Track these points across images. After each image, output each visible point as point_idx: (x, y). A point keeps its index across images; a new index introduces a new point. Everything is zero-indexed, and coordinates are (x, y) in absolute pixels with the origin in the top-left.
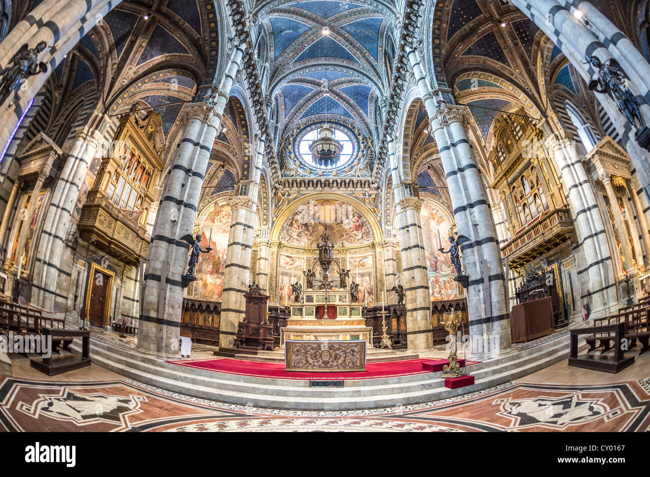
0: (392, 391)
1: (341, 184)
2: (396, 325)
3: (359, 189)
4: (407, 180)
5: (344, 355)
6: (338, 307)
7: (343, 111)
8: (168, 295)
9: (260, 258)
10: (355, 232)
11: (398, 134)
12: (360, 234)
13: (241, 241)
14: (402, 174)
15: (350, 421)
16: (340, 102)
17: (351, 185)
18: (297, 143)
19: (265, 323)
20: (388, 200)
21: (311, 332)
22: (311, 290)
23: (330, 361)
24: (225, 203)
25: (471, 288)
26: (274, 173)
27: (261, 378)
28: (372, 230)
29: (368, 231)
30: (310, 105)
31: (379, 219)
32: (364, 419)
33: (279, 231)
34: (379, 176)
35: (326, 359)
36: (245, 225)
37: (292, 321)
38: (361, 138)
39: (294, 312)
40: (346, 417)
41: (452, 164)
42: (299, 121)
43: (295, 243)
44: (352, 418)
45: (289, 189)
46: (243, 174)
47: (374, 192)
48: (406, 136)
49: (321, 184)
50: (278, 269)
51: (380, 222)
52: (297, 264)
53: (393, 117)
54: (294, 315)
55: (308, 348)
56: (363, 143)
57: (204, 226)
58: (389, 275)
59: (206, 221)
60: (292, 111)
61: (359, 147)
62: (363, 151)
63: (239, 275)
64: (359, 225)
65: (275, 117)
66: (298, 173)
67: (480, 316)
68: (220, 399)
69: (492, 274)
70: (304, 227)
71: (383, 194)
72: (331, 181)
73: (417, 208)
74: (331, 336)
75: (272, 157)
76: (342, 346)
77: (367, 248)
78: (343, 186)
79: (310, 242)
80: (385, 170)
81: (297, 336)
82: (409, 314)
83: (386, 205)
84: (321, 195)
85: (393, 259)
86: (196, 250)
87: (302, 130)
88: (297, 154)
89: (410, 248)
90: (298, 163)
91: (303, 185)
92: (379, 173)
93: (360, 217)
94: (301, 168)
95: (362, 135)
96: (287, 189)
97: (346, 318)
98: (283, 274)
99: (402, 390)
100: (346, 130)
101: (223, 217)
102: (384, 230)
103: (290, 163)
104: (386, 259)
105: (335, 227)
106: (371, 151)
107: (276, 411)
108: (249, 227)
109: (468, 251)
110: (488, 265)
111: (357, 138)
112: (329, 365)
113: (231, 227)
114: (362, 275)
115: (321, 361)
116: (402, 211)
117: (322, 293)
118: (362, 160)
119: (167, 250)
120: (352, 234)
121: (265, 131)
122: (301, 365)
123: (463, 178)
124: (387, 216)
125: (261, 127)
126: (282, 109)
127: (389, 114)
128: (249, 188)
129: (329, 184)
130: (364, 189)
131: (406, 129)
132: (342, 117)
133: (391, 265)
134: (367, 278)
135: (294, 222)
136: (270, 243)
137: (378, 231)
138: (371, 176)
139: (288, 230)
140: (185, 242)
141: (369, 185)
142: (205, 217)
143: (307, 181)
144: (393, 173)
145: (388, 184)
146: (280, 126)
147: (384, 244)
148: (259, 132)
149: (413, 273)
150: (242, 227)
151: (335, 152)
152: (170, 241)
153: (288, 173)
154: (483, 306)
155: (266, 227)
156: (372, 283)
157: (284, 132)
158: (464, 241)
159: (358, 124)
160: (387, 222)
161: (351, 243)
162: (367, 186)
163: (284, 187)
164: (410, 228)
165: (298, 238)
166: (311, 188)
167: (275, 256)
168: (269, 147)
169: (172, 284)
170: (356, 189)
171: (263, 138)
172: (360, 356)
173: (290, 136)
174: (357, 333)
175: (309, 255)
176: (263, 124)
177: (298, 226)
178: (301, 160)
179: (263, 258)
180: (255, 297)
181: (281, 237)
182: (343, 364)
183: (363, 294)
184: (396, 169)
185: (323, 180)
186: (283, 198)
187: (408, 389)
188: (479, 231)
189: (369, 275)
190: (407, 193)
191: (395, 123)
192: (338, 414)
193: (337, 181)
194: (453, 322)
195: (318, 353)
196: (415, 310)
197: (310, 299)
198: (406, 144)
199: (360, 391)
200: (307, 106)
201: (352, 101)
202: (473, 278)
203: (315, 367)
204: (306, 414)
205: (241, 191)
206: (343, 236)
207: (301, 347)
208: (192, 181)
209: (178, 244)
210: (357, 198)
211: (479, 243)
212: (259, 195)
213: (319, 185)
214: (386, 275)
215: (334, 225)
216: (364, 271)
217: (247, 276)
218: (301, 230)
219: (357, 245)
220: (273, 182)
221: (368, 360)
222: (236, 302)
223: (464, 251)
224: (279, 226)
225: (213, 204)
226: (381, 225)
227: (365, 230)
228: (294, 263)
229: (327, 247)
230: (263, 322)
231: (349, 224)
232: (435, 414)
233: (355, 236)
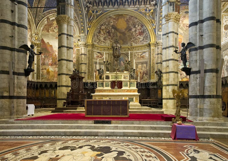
0: (134, 128)
3: (143, 6)
6: (123, 82)
8: (16, 81)
9: (81, 54)
10: (139, 36)
12: (142, 38)
15: (106, 141)
19: (82, 92)
22: (108, 72)
25: (192, 76)
28: (149, 35)
29: (147, 35)
31: (154, 27)
32: (114, 140)
33: (92, 37)
36: (68, 35)
37: (98, 90)
39: (99, 85)
40: (106, 139)
43: (102, 44)
44: (109, 140)
45: (96, 7)
47: (153, 8)
49: (118, 3)
50: (93, 60)
51: (155, 29)
54: (99, 87)
58: (158, 63)
59: (42, 31)
63: (67, 65)
64: (142, 31)
67: (196, 93)
70: (107, 34)
71: (158, 9)
73: (177, 20)
74: (118, 98)
77: (145, 47)
79: (111, 43)
82: (164, 88)
84: (117, 11)
85: (160, 54)
86: (32, 54)
89: (168, 48)
91: (106, 5)
93: (142, 26)
97: (127, 88)
98: (96, 63)
101: (55, 28)
102: (157, 35)
105: (127, 33)
108: (70, 36)
109: (193, 53)
110: (205, 63)
113: (59, 36)
114: (142, 63)
116: (165, 23)
117: (114, 74)
120: (137, 37)
124: (160, 25)
128: (67, 9)
129: (123, 3)
130: (146, 6)
133: (160, 57)
134: (145, 65)
135: (101, 31)
136: (87, 44)
137: (153, 36)
139: (98, 36)
142: (42, 28)
143: (108, 2)
147: (156, 44)
149: (169, 63)
150: (66, 36)
152: (12, 50)
154: (198, 87)
155: (84, 34)
156: (148, 68)
158: (191, 46)
160: (159, 29)
161: (136, 43)
162: (148, 3)
163: (93, 6)
164: (170, 35)
165: (104, 41)
166: (110, 6)
167: (91, 52)
169: (18, 75)
170: (141, 6)
174: (132, 97)
175: (111, 52)
177: (104, 33)
179: (83, 54)
180: (76, 77)
181: (93, 40)
186: (93, 14)
187: (143, 128)
188: (204, 39)
189: (146, 63)
190: (171, 9)
196: (168, 85)
197: (108, 77)
202: (194, 69)
204: (88, 137)
206: (131, 39)
208: (19, 9)
210: (141, 13)
211: (201, 48)
215: (126, 32)
216: (143, 61)
217: (71, 66)
218: (105, 36)
219: (140, 44)
220: (85, 2)
221: (130, 112)
222: (66, 81)
223: (190, 53)
224: (91, 33)
225: (46, 19)
226: (155, 32)
227: (145, 35)
228: (102, 57)
229: (117, 48)
230: (81, 91)
231: (136, 31)
232: (149, 143)
233: (139, 39)
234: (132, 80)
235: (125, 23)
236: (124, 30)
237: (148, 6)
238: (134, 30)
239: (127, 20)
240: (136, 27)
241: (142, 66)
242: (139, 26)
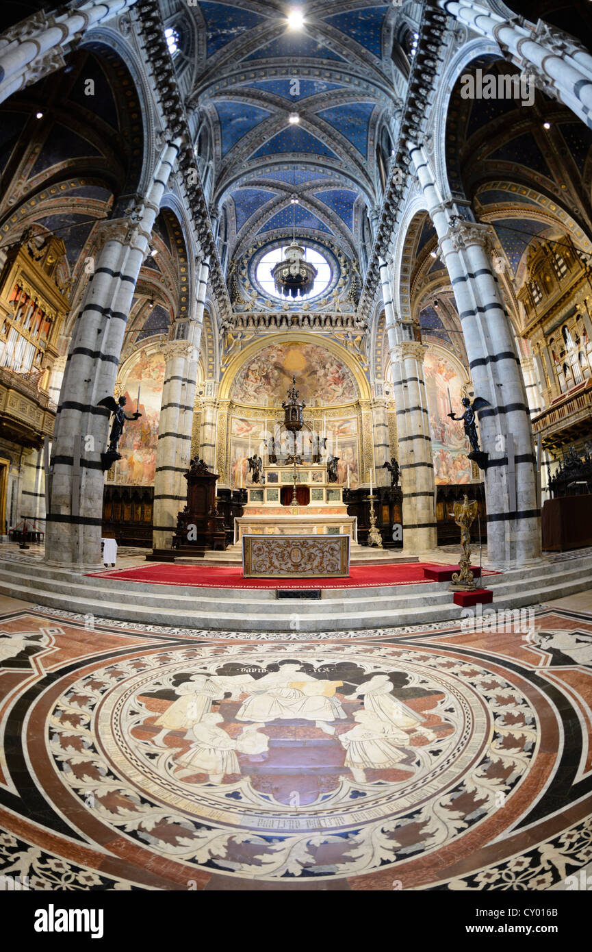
0: (385, 606)
1: (314, 321)
2: (388, 516)
3: (339, 328)
4: (406, 318)
5: (321, 555)
6: (311, 489)
7: (317, 224)
8: (83, 483)
9: (205, 424)
10: (333, 386)
11: (394, 257)
12: (339, 390)
13: (179, 402)
14: (399, 309)
15: (330, 646)
16: (314, 212)
17: (328, 322)
18: (253, 267)
19: (214, 513)
20: (379, 345)
21: (276, 523)
22: (274, 465)
23: (302, 563)
24: (154, 351)
25: (491, 470)
26: (223, 308)
27: (211, 590)
28: (357, 385)
29: (350, 385)
30: (272, 215)
31: (366, 369)
32: (348, 643)
33: (229, 386)
34: (367, 311)
35: (296, 560)
36: (184, 380)
37: (249, 508)
38: (342, 260)
39: (252, 497)
40: (325, 641)
41: (468, 301)
42: (256, 237)
43: (252, 402)
44: (332, 642)
45: (243, 329)
46: (180, 310)
47: (360, 333)
48: (405, 260)
49: (287, 321)
50: (229, 437)
51: (367, 373)
52: (254, 429)
53: (388, 233)
54: (252, 500)
55: (273, 545)
56: (345, 266)
57: (127, 384)
58: (379, 446)
59: (129, 376)
60: (247, 223)
61: (340, 271)
62: (345, 277)
63: (178, 447)
64: (339, 377)
65: (223, 235)
66: (255, 307)
67: (502, 509)
68: (159, 621)
69: (520, 453)
70: (263, 380)
71: (372, 336)
72: (301, 317)
73: (419, 357)
74: (302, 529)
75: (219, 286)
76: (318, 543)
77: (349, 408)
78: (317, 323)
79: (272, 399)
80: (375, 304)
81: (256, 529)
82: (405, 500)
83: (376, 350)
84: (288, 336)
85: (384, 425)
86: (120, 417)
87: (260, 249)
88: (254, 281)
89: (408, 410)
90: (254, 293)
91: (262, 323)
92: (367, 308)
93: (340, 366)
94: (259, 299)
95: (343, 256)
96: (240, 328)
97: (322, 504)
98: (237, 444)
99: (397, 605)
100: (321, 249)
101: (153, 370)
102: (373, 385)
103: (244, 294)
104: (375, 424)
105: (307, 380)
106: (356, 278)
107: (233, 634)
108: (190, 382)
109: (488, 419)
110: (515, 441)
111: (337, 260)
112: (300, 569)
113: (165, 383)
114: (343, 445)
115: (290, 563)
116: (398, 360)
117: (289, 469)
118: (343, 290)
119: (80, 422)
120: (329, 389)
121: (210, 253)
122: (264, 569)
123: (484, 321)
124: (377, 366)
125: (204, 247)
126: (232, 221)
127: (382, 230)
128: (188, 329)
129: (298, 321)
130: (347, 329)
131: (405, 250)
132: (316, 232)
133: (382, 432)
134: (350, 449)
135: (250, 373)
136: (217, 402)
137: (365, 387)
138: (356, 311)
139: (242, 384)
140: (104, 407)
141: (353, 323)
142: (129, 371)
143: (267, 318)
144: (387, 308)
145: (379, 323)
146: (230, 245)
147: (373, 404)
148: (201, 254)
149: (413, 445)
150: (180, 382)
151: (306, 278)
152: (84, 408)
153: (241, 307)
154: (506, 495)
155: (212, 381)
156: (356, 457)
157: (235, 252)
158: (483, 406)
159: (338, 241)
160: (377, 374)
161: (328, 401)
162: (350, 324)
163: (236, 326)
164: (409, 384)
165: (256, 395)
166: (273, 326)
167: (225, 420)
168: (214, 274)
169: (89, 467)
170: (336, 329)
171: (207, 261)
172: (342, 557)
173: (244, 257)
174: (337, 525)
175: (272, 418)
176: (207, 242)
177: (256, 379)
178: (259, 289)
179: (209, 424)
180: (199, 476)
181: (232, 394)
182: (320, 568)
183: (344, 471)
184: (390, 303)
185: (289, 316)
186: (235, 340)
187: (405, 604)
188: (503, 393)
189: (352, 445)
190: (406, 336)
191: (390, 241)
192: (314, 636)
193: (308, 317)
194: (466, 515)
195: (286, 552)
196: (414, 495)
197: (273, 478)
198: (404, 270)
199: (343, 604)
200: (267, 218)
201: (330, 211)
202: (492, 457)
203: (282, 572)
204: (272, 637)
205: (178, 334)
206: (317, 391)
207: (263, 544)
208: (111, 325)
209: (95, 411)
210: (336, 340)
211: (503, 410)
212: (203, 338)
213: (284, 323)
214: (375, 446)
215: (305, 377)
216: (345, 440)
217: (186, 449)
218: (259, 384)
219: (336, 404)
220: (221, 320)
221: (352, 562)
222: (174, 486)
223: (482, 419)
224: (229, 379)
225: (139, 354)
226: (369, 378)
227: (347, 384)
228: (251, 429)
229: (296, 407)
230: (211, 512)
231: (326, 375)
232: (441, 640)
233: (333, 392)
234: (331, 484)
235: (303, 359)
236: (301, 374)
237: (349, 329)
238: (321, 372)
239: (307, 352)
240: (327, 366)
241: (343, 452)
242: (332, 365)
